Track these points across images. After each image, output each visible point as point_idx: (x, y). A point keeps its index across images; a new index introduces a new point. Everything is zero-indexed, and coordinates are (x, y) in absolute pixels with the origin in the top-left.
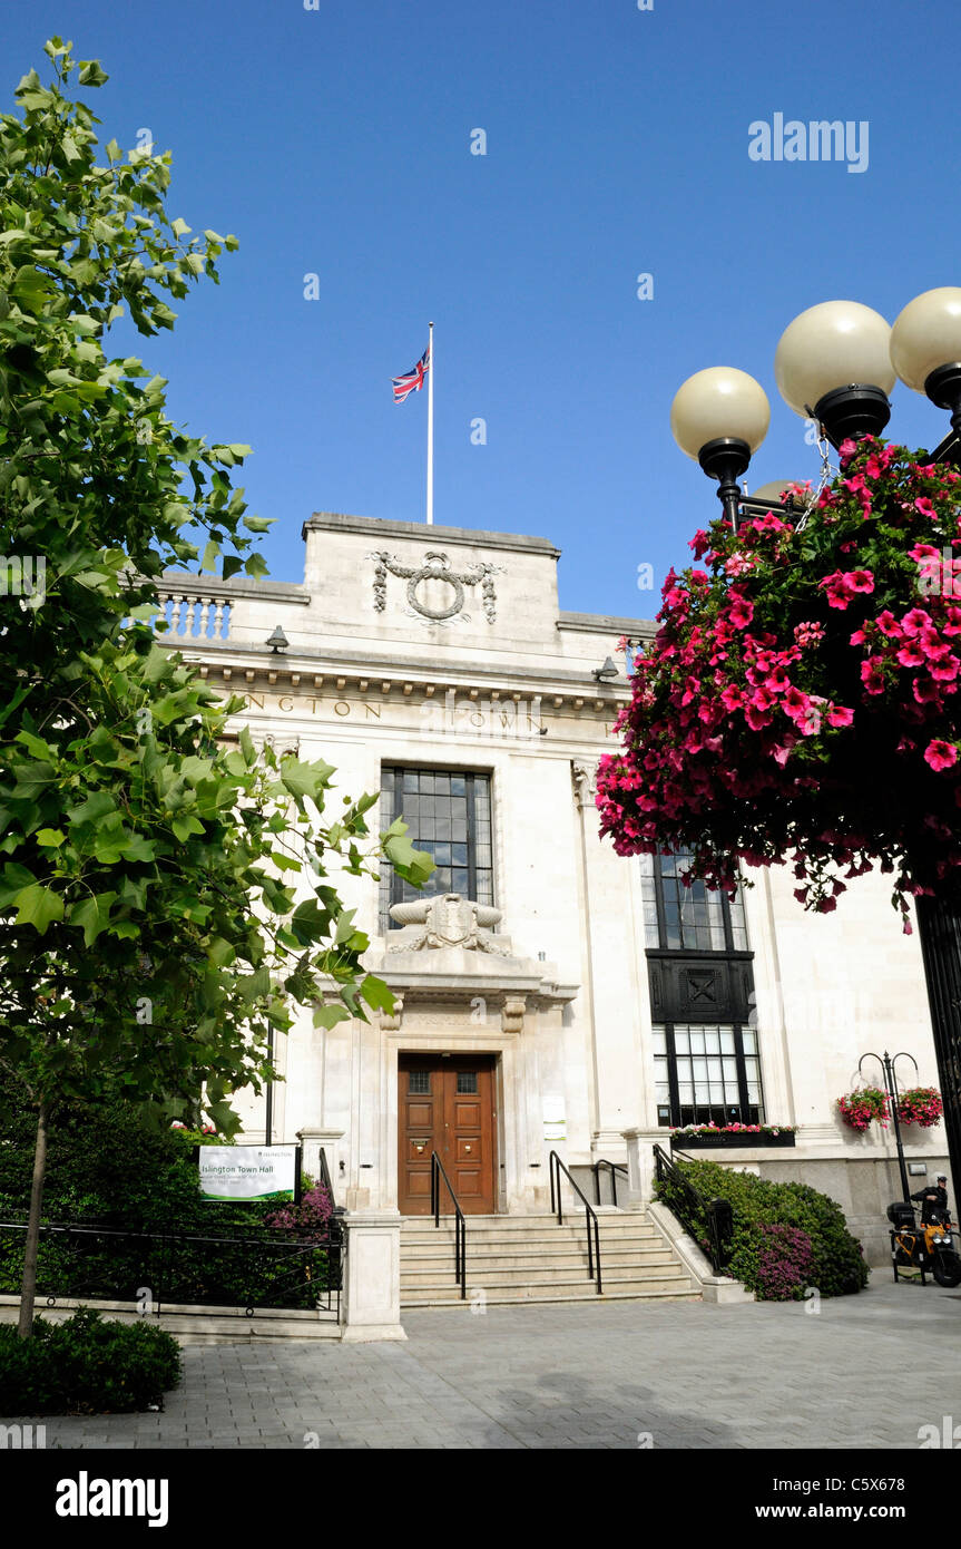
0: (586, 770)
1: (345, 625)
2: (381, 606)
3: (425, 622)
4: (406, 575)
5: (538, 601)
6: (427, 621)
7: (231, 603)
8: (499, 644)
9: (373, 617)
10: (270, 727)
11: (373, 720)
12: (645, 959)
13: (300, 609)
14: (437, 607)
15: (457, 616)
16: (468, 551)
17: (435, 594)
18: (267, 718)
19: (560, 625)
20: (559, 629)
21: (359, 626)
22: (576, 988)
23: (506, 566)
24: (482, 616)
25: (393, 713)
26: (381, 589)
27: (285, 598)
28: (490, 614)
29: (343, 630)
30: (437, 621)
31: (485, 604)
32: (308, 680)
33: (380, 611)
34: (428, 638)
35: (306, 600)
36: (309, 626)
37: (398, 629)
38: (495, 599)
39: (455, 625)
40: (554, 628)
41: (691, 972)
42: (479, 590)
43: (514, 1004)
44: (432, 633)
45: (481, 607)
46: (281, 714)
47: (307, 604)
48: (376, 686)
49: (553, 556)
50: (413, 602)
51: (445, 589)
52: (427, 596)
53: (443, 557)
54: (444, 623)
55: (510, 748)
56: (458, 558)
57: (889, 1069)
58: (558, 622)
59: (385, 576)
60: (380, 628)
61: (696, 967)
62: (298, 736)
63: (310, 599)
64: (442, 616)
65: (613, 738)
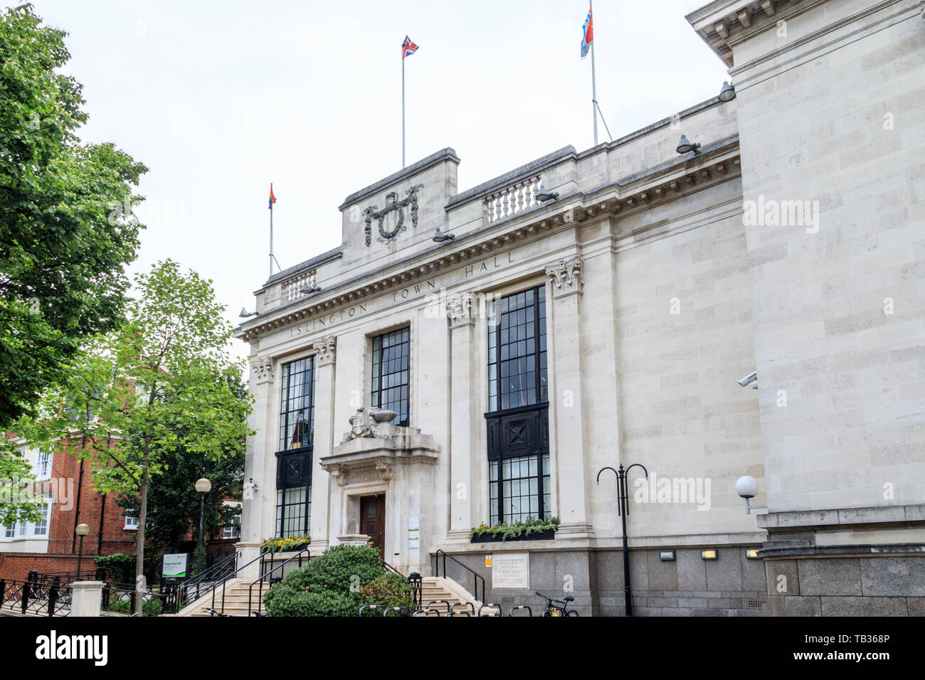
1: (355, 261)
2: (368, 242)
3: (386, 242)
4: (377, 216)
5: (438, 197)
6: (386, 240)
7: (316, 271)
8: (418, 239)
9: (366, 250)
10: (324, 335)
11: (363, 313)
12: (485, 420)
13: (338, 262)
14: (391, 228)
15: (400, 230)
16: (406, 183)
17: (391, 222)
18: (326, 329)
19: (448, 209)
20: (447, 211)
21: (360, 259)
23: (423, 182)
24: (411, 223)
25: (370, 306)
26: (368, 231)
28: (415, 220)
29: (354, 265)
30: (390, 239)
31: (413, 215)
32: (330, 304)
33: (368, 246)
35: (339, 255)
36: (341, 270)
37: (376, 253)
38: (417, 209)
39: (401, 237)
40: (445, 213)
41: (512, 423)
42: (410, 206)
44: (389, 248)
45: (411, 218)
46: (331, 325)
47: (340, 257)
48: (354, 296)
49: (446, 160)
50: (381, 232)
51: (395, 215)
52: (388, 225)
53: (393, 195)
54: (396, 238)
55: (418, 306)
56: (401, 191)
57: (622, 478)
58: (445, 208)
59: (370, 222)
60: (368, 256)
61: (516, 419)
62: (335, 335)
63: (342, 253)
64: (394, 234)
65: (470, 277)
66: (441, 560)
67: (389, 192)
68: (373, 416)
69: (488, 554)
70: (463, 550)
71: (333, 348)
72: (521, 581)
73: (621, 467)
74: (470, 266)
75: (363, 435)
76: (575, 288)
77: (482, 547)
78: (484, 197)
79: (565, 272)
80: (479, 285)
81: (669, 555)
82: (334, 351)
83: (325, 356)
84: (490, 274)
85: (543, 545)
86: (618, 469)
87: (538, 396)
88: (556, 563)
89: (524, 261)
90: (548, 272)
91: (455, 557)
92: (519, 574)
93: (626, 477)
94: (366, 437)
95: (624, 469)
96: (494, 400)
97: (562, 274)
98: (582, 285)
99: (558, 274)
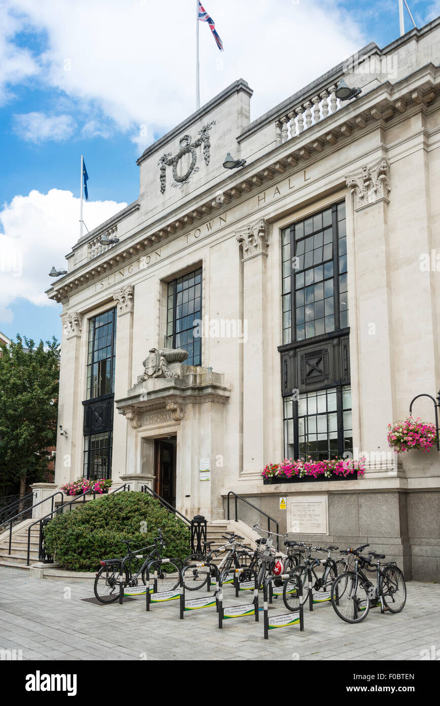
2: (163, 190)
3: (179, 186)
4: (171, 163)
5: (230, 130)
7: (117, 226)
9: (161, 198)
10: (121, 286)
11: (159, 259)
12: (279, 353)
13: (136, 214)
14: (185, 172)
15: (193, 172)
16: (199, 123)
17: (184, 165)
20: (240, 142)
21: (156, 207)
24: (203, 162)
25: (165, 251)
26: (163, 179)
27: (130, 212)
28: (207, 159)
30: (184, 182)
31: (205, 153)
32: (128, 253)
33: (163, 193)
34: (181, 195)
35: (137, 207)
36: (139, 220)
37: (171, 198)
38: (209, 147)
39: (192, 178)
40: (237, 144)
42: (203, 145)
43: (170, 405)
44: (183, 191)
45: (203, 157)
46: (129, 275)
47: (139, 209)
49: (238, 91)
50: (175, 177)
51: (188, 158)
52: (181, 169)
53: (186, 138)
54: (190, 180)
55: (211, 243)
56: (194, 133)
57: (439, 406)
58: (237, 139)
59: (165, 170)
60: (163, 204)
61: (312, 350)
62: (133, 284)
63: (139, 205)
64: (187, 177)
65: (262, 204)
66: (232, 502)
67: (182, 136)
68: (164, 356)
69: (282, 496)
70: (255, 491)
71: (131, 297)
72: (319, 526)
73: (439, 394)
74: (263, 194)
75: (155, 375)
76: (381, 194)
77: (275, 489)
78: (277, 119)
79: (369, 179)
80: (271, 212)
82: (132, 300)
83: (124, 305)
84: (284, 197)
85: (344, 486)
87: (337, 321)
88: (360, 506)
89: (321, 175)
90: (349, 182)
91: (248, 500)
92: (317, 518)
94: (157, 377)
96: (288, 332)
97: (365, 181)
98: (389, 191)
99: (360, 183)
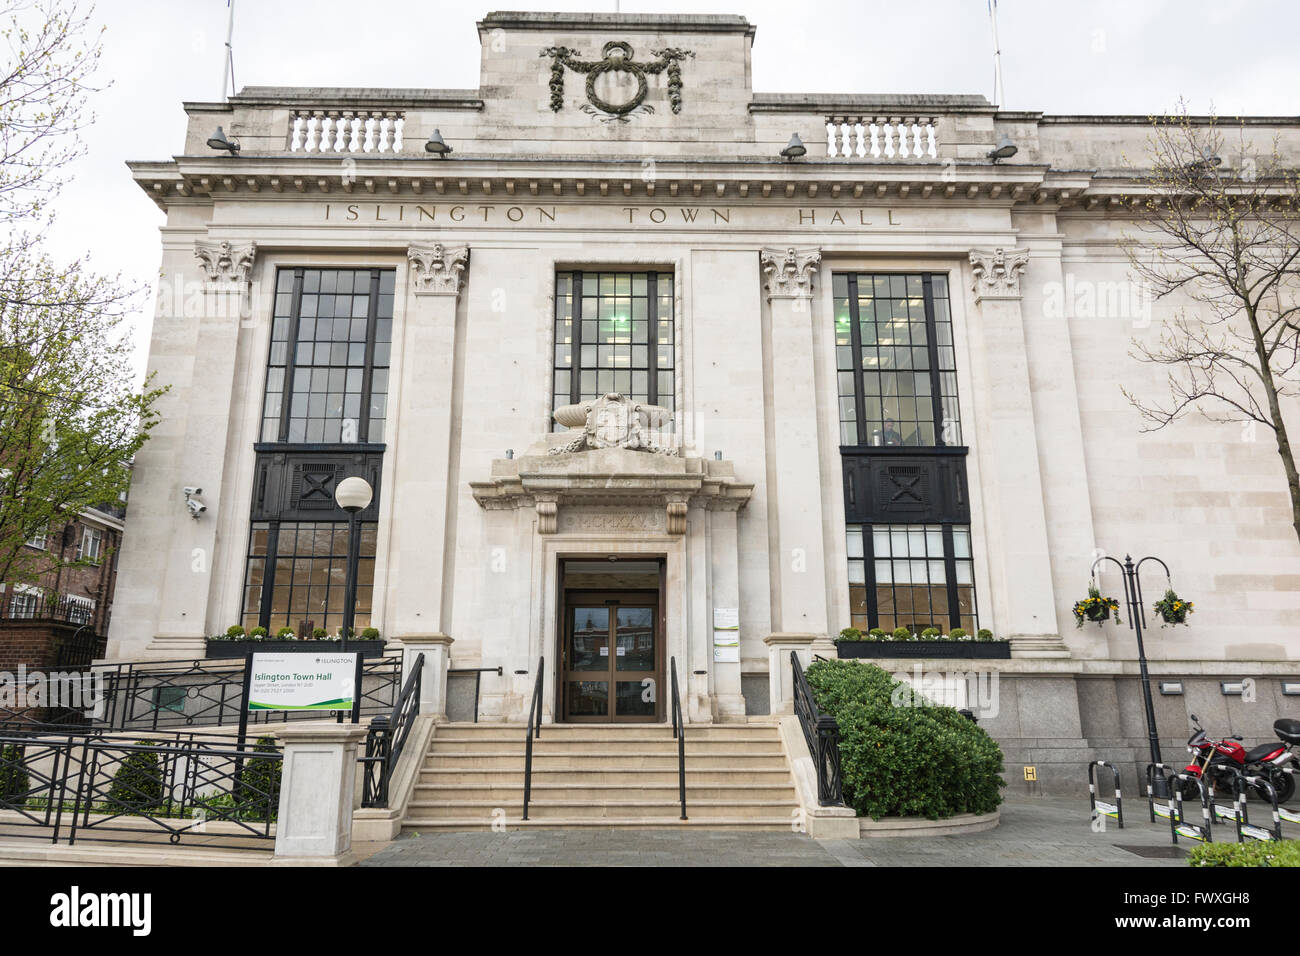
0: (775, 260)
1: (520, 128)
2: (557, 105)
3: (604, 118)
5: (729, 84)
6: (605, 115)
7: (402, 114)
8: (685, 134)
9: (551, 117)
10: (441, 238)
11: (548, 223)
12: (840, 457)
13: (474, 116)
14: (618, 99)
15: (639, 107)
16: (654, 38)
17: (616, 88)
18: (438, 229)
19: (752, 108)
20: (751, 112)
21: (535, 127)
22: (751, 487)
23: (695, 49)
24: (666, 104)
25: (567, 216)
26: (557, 87)
27: (456, 105)
28: (675, 103)
29: (517, 134)
31: (670, 93)
32: (474, 186)
33: (556, 111)
34: (606, 134)
35: (479, 105)
36: (482, 131)
37: (576, 128)
39: (637, 117)
40: (745, 112)
41: (892, 469)
42: (665, 77)
43: (676, 505)
44: (611, 129)
45: (665, 96)
46: (453, 224)
47: (480, 109)
48: (544, 188)
49: (747, 34)
50: (592, 96)
51: (628, 81)
52: (608, 91)
54: (631, 116)
55: (693, 243)
56: (642, 46)
57: (1131, 574)
58: (750, 105)
60: (557, 128)
61: (899, 464)
62: (468, 245)
63: (483, 104)
65: (807, 224)
67: (612, 38)
68: (642, 413)
71: (461, 267)
73: (1128, 559)
74: (810, 210)
75: (623, 444)
76: (1017, 293)
78: (831, 115)
80: (831, 244)
81: (1176, 687)
82: (464, 275)
83: (439, 278)
86: (1125, 562)
88: (1018, 696)
89: (924, 229)
90: (973, 257)
93: (1137, 574)
94: (630, 448)
95: (1132, 562)
96: (852, 428)
97: (996, 266)
98: (1026, 291)
99: (988, 265)
